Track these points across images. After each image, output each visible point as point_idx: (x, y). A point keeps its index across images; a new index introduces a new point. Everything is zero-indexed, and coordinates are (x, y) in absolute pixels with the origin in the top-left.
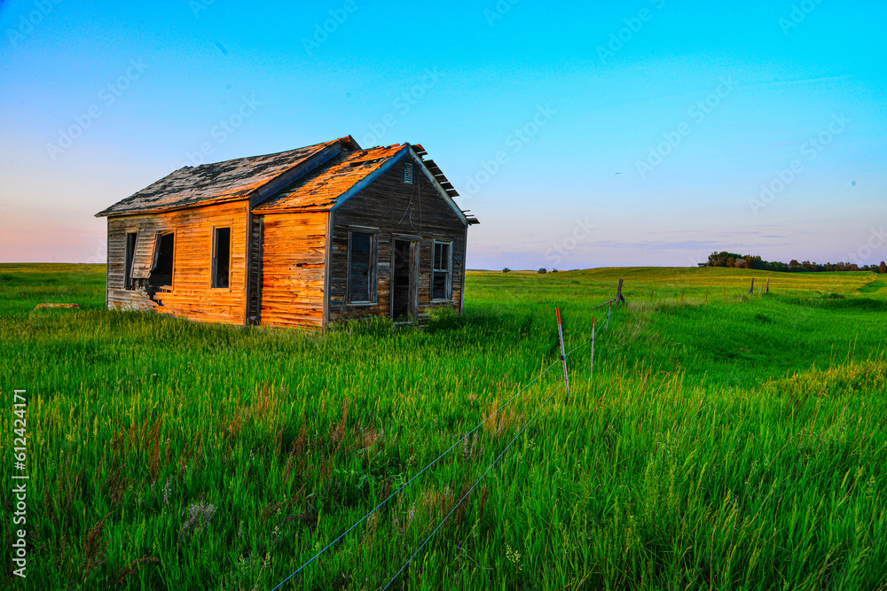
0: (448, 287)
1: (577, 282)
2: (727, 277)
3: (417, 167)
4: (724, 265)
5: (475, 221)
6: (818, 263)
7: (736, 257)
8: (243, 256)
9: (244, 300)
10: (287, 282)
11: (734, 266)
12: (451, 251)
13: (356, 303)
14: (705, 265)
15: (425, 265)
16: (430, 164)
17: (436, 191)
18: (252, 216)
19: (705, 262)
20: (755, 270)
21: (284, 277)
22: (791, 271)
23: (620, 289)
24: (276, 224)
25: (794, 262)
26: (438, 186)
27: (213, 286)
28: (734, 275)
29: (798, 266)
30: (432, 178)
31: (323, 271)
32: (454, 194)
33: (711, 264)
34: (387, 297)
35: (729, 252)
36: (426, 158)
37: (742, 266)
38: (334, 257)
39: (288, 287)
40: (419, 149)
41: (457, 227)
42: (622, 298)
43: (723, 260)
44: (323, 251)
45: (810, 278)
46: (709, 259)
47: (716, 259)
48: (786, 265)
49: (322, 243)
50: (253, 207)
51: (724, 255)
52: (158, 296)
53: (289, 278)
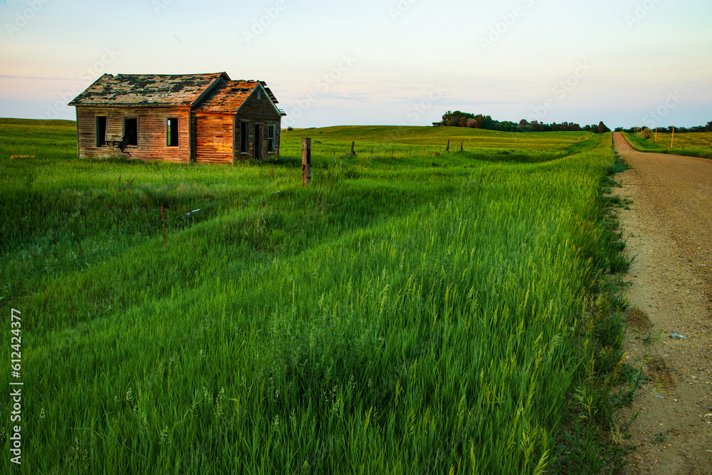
0: (274, 146)
1: (319, 142)
2: (458, 137)
3: (262, 91)
4: (457, 125)
5: (285, 115)
6: (545, 123)
7: (468, 116)
8: (188, 131)
9: (189, 152)
10: (211, 144)
11: (465, 126)
12: (275, 129)
13: (243, 153)
14: (439, 124)
15: (265, 136)
16: (268, 90)
17: (269, 101)
18: (192, 113)
19: (439, 122)
20: (484, 130)
21: (209, 141)
22: (519, 131)
23: (352, 148)
24: (204, 118)
25: (523, 122)
26: (270, 99)
27: (168, 145)
28: (465, 135)
29: (527, 126)
30: (267, 95)
31: (232, 139)
32: (277, 102)
33: (444, 124)
34: (253, 150)
35: (462, 112)
36: (265, 87)
37: (473, 126)
38: (236, 133)
39: (212, 146)
40: (263, 83)
41: (277, 116)
42: (354, 153)
43: (456, 120)
44: (232, 131)
45: (532, 138)
46: (443, 117)
47: (450, 119)
48: (516, 124)
49: (231, 128)
50: (191, 110)
51: (457, 114)
52: (126, 150)
53: (212, 142)
